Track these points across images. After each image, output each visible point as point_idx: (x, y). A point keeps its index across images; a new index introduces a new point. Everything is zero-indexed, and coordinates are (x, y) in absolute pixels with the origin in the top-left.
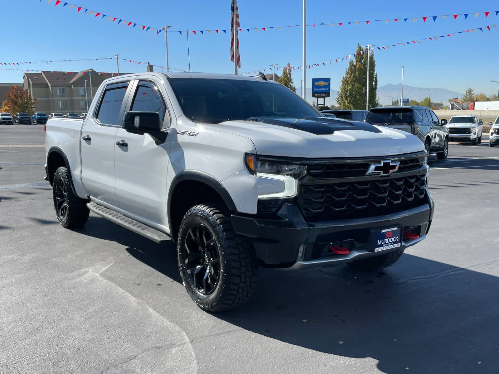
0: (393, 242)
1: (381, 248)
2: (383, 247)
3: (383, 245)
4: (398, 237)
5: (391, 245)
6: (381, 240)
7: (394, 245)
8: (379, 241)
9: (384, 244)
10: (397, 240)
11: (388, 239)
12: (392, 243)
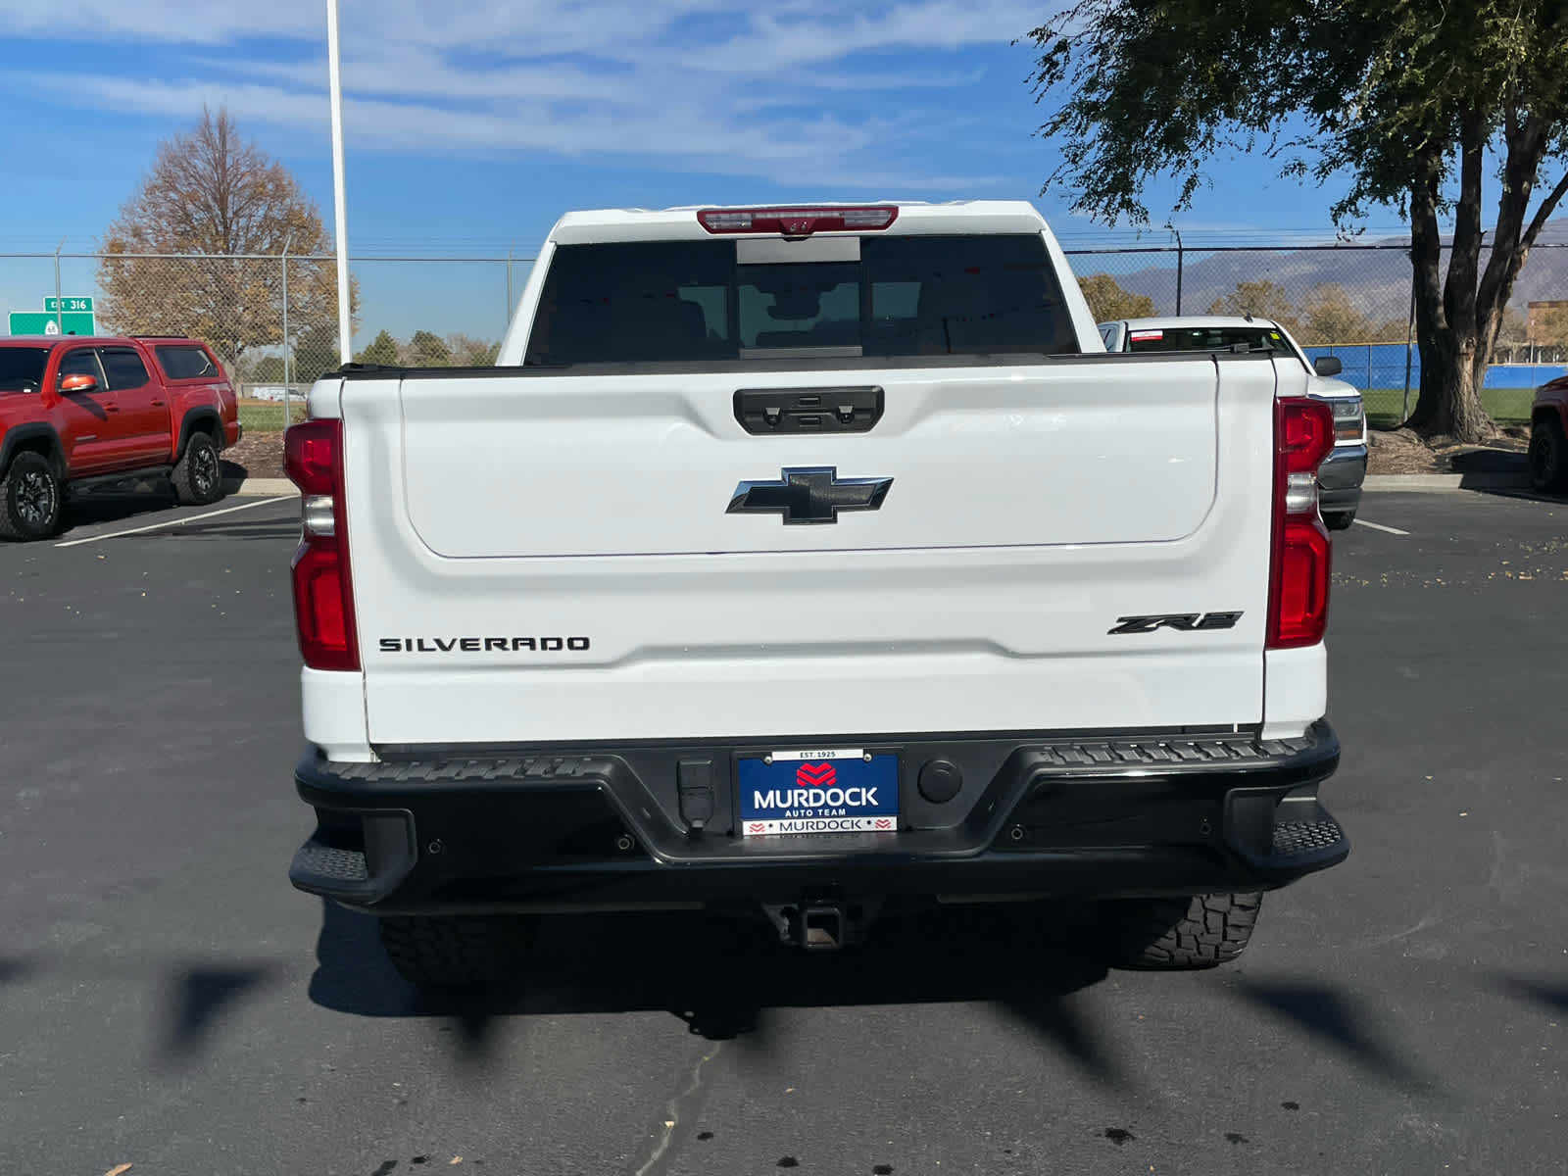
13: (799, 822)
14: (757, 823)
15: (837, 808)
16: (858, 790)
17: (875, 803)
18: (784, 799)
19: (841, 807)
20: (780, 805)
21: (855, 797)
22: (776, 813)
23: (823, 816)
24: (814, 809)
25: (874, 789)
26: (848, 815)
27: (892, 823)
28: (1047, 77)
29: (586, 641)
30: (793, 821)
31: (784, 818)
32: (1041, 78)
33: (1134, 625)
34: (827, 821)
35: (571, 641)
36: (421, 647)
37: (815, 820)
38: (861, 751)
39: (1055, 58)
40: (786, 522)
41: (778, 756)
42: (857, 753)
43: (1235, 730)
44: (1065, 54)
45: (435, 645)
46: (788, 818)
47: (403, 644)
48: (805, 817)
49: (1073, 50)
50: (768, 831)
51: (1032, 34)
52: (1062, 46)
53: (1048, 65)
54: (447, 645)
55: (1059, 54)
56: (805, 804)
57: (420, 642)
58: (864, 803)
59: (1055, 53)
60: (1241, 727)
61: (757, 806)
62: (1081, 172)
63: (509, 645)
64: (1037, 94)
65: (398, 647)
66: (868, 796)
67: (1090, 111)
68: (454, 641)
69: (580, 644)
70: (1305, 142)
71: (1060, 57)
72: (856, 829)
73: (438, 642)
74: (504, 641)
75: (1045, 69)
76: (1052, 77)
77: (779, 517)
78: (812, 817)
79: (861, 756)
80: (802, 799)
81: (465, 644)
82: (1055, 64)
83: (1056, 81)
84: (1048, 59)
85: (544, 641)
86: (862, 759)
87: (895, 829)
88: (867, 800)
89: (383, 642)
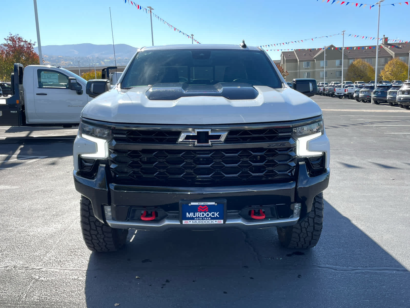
0: (210, 217)
1: (191, 221)
2: (194, 221)
3: (195, 219)
4: (218, 213)
5: (209, 220)
6: (191, 213)
7: (212, 221)
8: (187, 214)
9: (196, 217)
10: (216, 216)
11: (202, 213)
12: (210, 219)
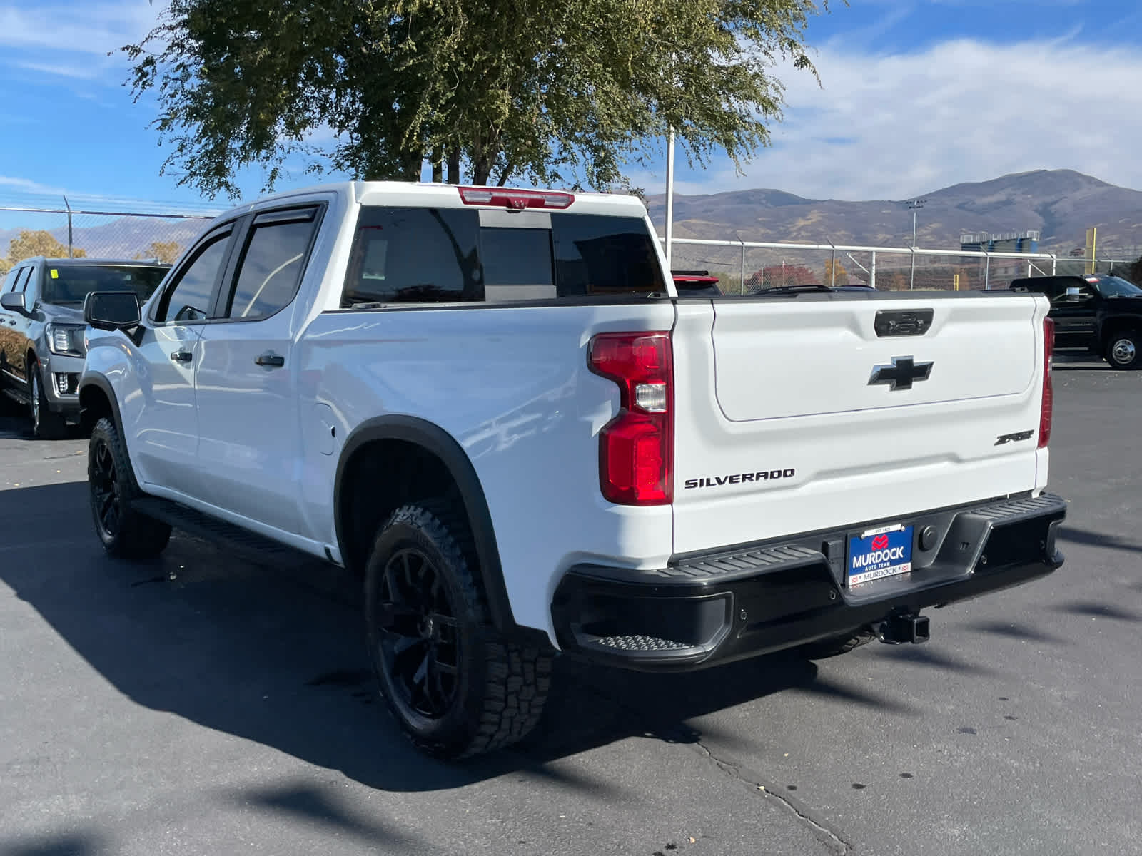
13: (872, 572)
14: (855, 576)
15: (886, 562)
16: (895, 549)
17: (902, 556)
18: (865, 561)
19: (888, 561)
20: (864, 564)
21: (894, 554)
22: (861, 570)
23: (881, 568)
24: (877, 564)
25: (902, 548)
26: (891, 565)
27: (908, 566)
28: (141, 83)
29: (792, 471)
30: (869, 573)
31: (864, 571)
32: (136, 83)
33: (1003, 440)
34: (883, 570)
35: (785, 471)
36: (708, 484)
37: (878, 571)
38: (900, 525)
39: (145, 69)
40: (893, 389)
41: (868, 533)
42: (897, 527)
43: (1008, 497)
44: (152, 68)
45: (715, 482)
46: (867, 571)
47: (698, 482)
48: (874, 570)
49: (158, 65)
50: (860, 581)
51: (123, 49)
52: (150, 62)
53: (140, 74)
54: (722, 481)
55: (148, 67)
56: (874, 562)
57: (708, 480)
58: (897, 557)
59: (145, 66)
60: (1010, 495)
61: (854, 567)
62: (187, 158)
63: (754, 478)
64: (134, 96)
65: (696, 485)
66: (899, 551)
67: (194, 114)
68: (726, 477)
69: (789, 473)
70: (318, 152)
71: (148, 69)
72: (895, 573)
73: (718, 479)
74: (752, 475)
75: (137, 78)
76: (144, 83)
77: (888, 387)
78: (877, 569)
79: (899, 529)
80: (873, 559)
81: (732, 480)
82: (145, 75)
83: (147, 87)
84: (139, 70)
85: (772, 473)
86: (900, 530)
87: (909, 570)
88: (899, 556)
89: (687, 483)
